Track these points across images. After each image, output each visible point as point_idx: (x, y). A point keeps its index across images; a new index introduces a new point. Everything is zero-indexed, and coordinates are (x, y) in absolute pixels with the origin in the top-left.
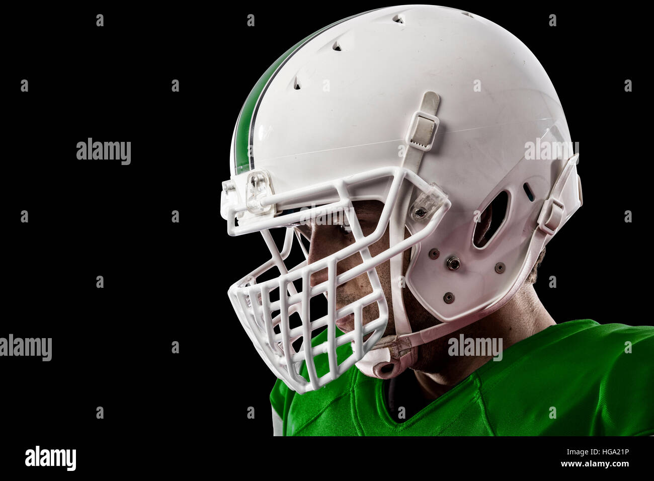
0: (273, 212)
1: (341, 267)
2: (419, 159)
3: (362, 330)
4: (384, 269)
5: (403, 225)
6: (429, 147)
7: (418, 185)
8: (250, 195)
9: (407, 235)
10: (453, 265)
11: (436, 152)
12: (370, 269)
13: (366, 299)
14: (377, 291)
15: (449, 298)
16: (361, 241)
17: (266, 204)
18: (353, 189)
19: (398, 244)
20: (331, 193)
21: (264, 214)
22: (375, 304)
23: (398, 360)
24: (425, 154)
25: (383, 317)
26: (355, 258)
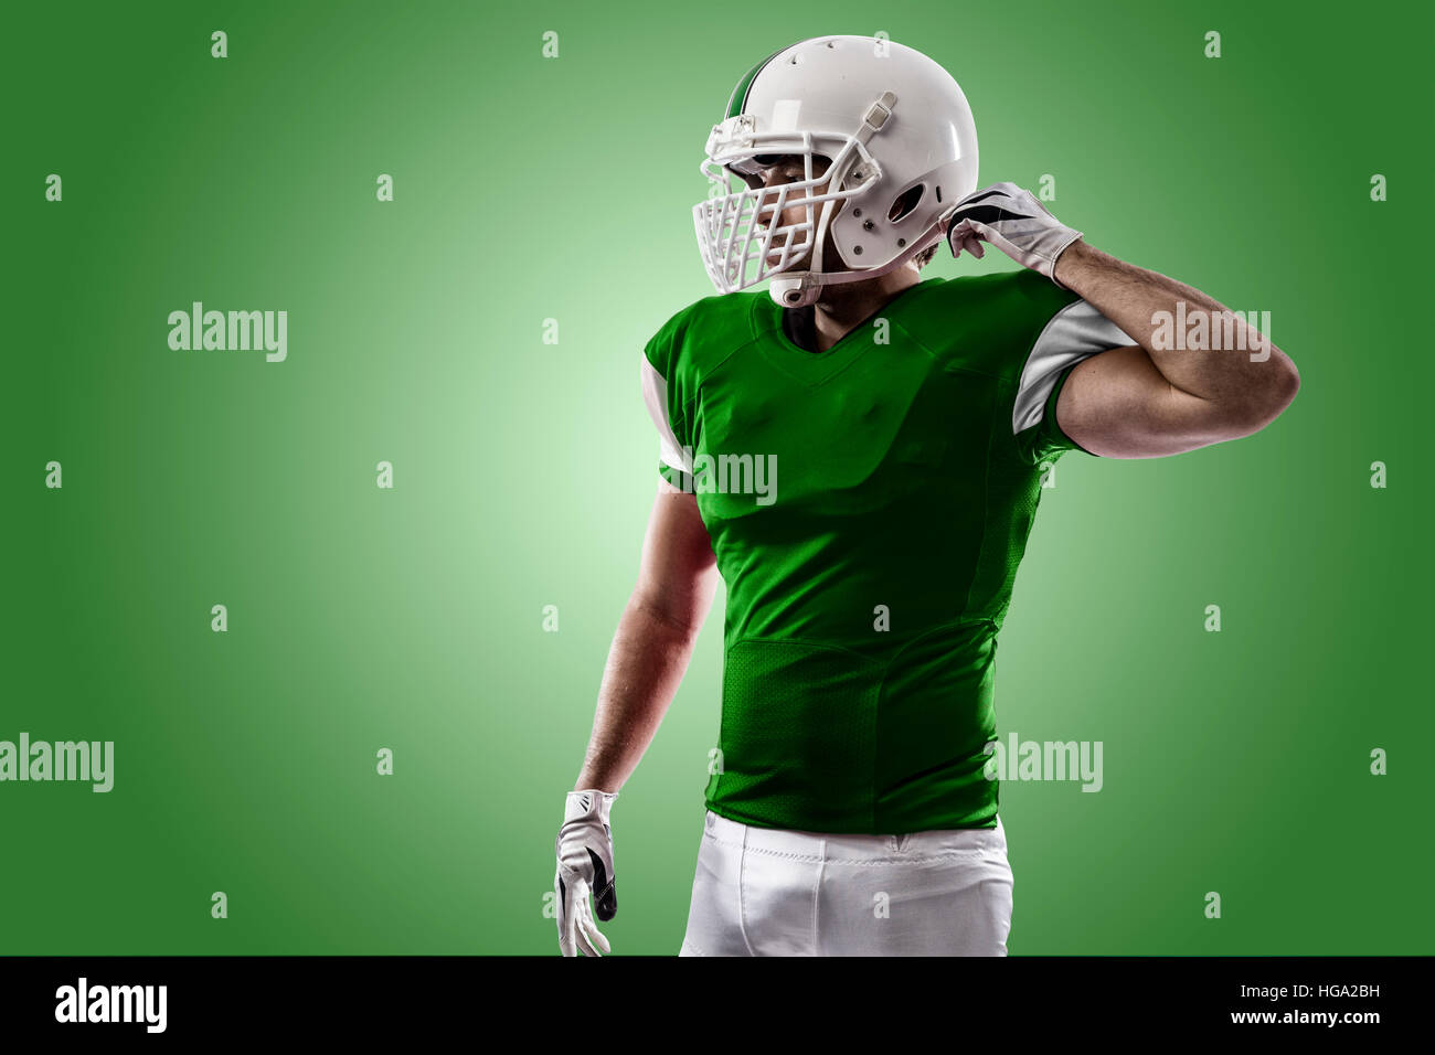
0: (751, 145)
1: (789, 195)
2: (869, 136)
3: (790, 249)
4: (819, 207)
5: (842, 180)
6: (879, 129)
7: (862, 155)
8: (736, 130)
9: (842, 189)
10: (869, 226)
11: (884, 133)
12: (810, 204)
13: (801, 226)
14: (810, 222)
15: (858, 250)
16: (809, 180)
17: (747, 139)
18: (816, 141)
19: (834, 192)
20: (798, 139)
21: (744, 146)
22: (805, 232)
23: (805, 293)
24: (874, 134)
25: (808, 242)
26: (801, 192)
